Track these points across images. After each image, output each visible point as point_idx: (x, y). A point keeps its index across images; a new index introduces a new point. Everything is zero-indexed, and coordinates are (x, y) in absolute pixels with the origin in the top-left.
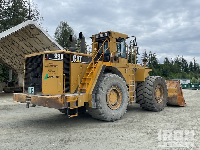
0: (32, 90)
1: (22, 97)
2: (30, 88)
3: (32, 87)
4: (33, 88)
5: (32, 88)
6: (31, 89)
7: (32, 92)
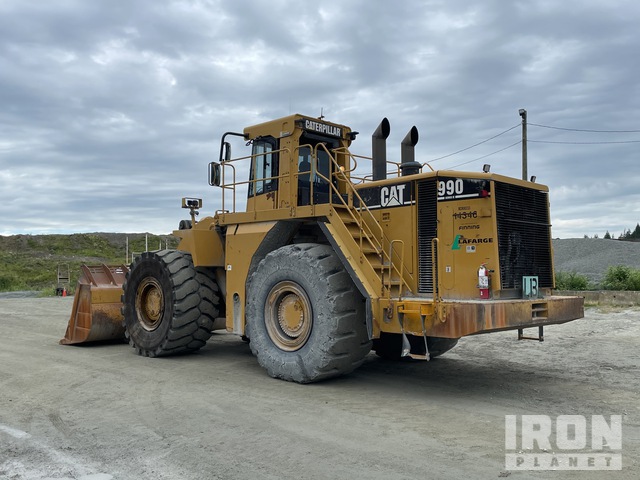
0: (534, 284)
1: (519, 308)
2: (527, 279)
3: (532, 277)
4: (537, 278)
5: (534, 280)
6: (529, 283)
7: (534, 291)
